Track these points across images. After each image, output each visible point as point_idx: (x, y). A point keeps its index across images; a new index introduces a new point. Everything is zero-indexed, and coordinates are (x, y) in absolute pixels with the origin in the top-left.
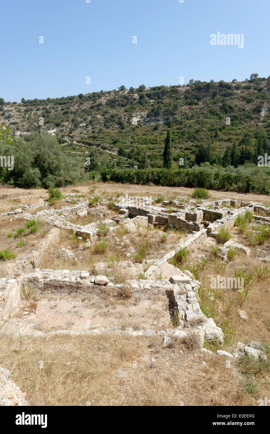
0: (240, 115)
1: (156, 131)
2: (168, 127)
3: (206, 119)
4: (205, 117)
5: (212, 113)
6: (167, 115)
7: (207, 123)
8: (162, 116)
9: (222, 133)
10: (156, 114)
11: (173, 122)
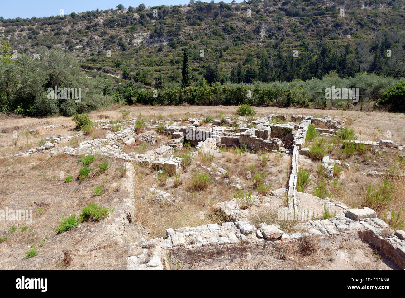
0: (242, 35)
1: (160, 52)
2: (173, 48)
3: (210, 40)
4: (209, 38)
5: (215, 33)
6: (170, 36)
7: (211, 43)
8: (166, 36)
9: (227, 54)
10: (160, 35)
11: (178, 43)
